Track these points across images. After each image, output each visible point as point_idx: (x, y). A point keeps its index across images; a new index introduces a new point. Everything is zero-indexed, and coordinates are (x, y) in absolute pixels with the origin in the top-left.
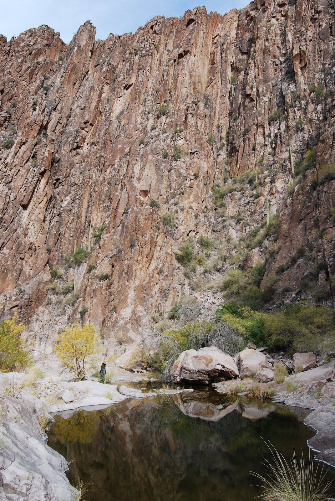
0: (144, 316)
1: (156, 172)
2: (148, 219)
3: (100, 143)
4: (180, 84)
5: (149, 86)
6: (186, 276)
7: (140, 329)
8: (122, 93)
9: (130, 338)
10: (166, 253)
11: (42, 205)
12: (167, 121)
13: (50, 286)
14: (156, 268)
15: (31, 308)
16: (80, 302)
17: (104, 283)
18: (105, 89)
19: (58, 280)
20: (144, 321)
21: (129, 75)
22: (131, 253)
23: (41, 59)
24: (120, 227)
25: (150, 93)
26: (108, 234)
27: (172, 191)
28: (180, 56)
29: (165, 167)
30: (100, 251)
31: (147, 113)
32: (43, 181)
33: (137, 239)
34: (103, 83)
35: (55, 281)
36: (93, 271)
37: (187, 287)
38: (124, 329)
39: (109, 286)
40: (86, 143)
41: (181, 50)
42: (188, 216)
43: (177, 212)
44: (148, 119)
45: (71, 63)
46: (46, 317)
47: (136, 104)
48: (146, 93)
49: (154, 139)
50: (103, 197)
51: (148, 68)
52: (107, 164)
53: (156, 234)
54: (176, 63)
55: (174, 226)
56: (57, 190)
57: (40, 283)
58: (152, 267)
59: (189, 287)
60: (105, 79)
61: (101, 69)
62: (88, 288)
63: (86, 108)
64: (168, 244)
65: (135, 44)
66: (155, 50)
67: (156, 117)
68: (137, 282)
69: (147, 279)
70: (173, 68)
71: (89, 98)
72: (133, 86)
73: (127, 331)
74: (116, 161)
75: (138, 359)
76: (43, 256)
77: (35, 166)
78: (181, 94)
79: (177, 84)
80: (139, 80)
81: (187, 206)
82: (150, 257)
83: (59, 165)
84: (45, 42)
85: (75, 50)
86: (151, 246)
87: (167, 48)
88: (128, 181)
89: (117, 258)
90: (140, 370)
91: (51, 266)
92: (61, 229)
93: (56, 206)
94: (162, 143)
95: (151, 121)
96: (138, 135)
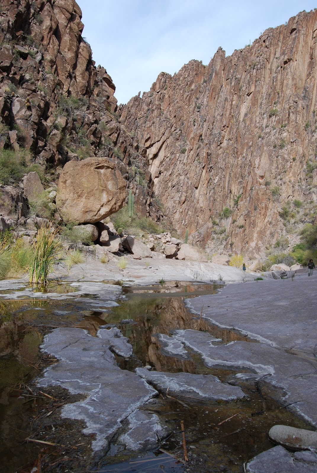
0: (262, 247)
1: (269, 158)
2: (264, 194)
3: (234, 139)
4: (285, 87)
5: (264, 92)
6: (285, 225)
7: (260, 253)
8: (246, 99)
9: (255, 257)
10: (274, 212)
11: (205, 185)
12: (276, 119)
13: (213, 230)
14: (268, 221)
15: (205, 241)
16: (229, 239)
17: (241, 230)
18: (234, 98)
19: (216, 226)
20: (262, 249)
21: (250, 85)
22: (254, 213)
23: (193, 87)
24: (249, 198)
25: (264, 98)
26: (242, 202)
27: (279, 170)
28: (286, 63)
29: (274, 154)
30: (238, 211)
31: (262, 114)
32: (204, 171)
33: (258, 205)
34: (233, 94)
35: (215, 227)
36: (235, 223)
37: (284, 231)
38: (252, 252)
39: (244, 231)
40: (225, 139)
41: (286, 58)
42: (288, 186)
43: (281, 185)
44: (263, 118)
45: (212, 85)
46: (213, 246)
47: (255, 109)
48: (262, 97)
49: (267, 135)
50: (238, 176)
51: (262, 79)
52: (239, 153)
53: (268, 202)
54: (282, 68)
55: (279, 194)
56: (211, 173)
57: (208, 228)
58: (266, 220)
59: (285, 231)
60: (234, 91)
61: (231, 83)
62: (233, 232)
63: (223, 115)
64: (275, 207)
65: (253, 57)
66: (267, 62)
67: (268, 117)
68: (258, 229)
69: (264, 227)
70: (280, 73)
71: (225, 108)
72: (252, 93)
73: (254, 253)
74: (244, 151)
75: (258, 267)
76: (208, 213)
77: (200, 163)
78: (286, 95)
79: (283, 88)
80: (257, 90)
81: (287, 181)
82: (265, 215)
83: (210, 157)
84: (195, 73)
85: (214, 75)
86: (266, 210)
87: (276, 56)
88: (252, 170)
89: (247, 216)
90: (259, 271)
91: (212, 218)
92: (215, 197)
93: (211, 184)
94: (273, 138)
95: (265, 120)
96: (257, 131)
